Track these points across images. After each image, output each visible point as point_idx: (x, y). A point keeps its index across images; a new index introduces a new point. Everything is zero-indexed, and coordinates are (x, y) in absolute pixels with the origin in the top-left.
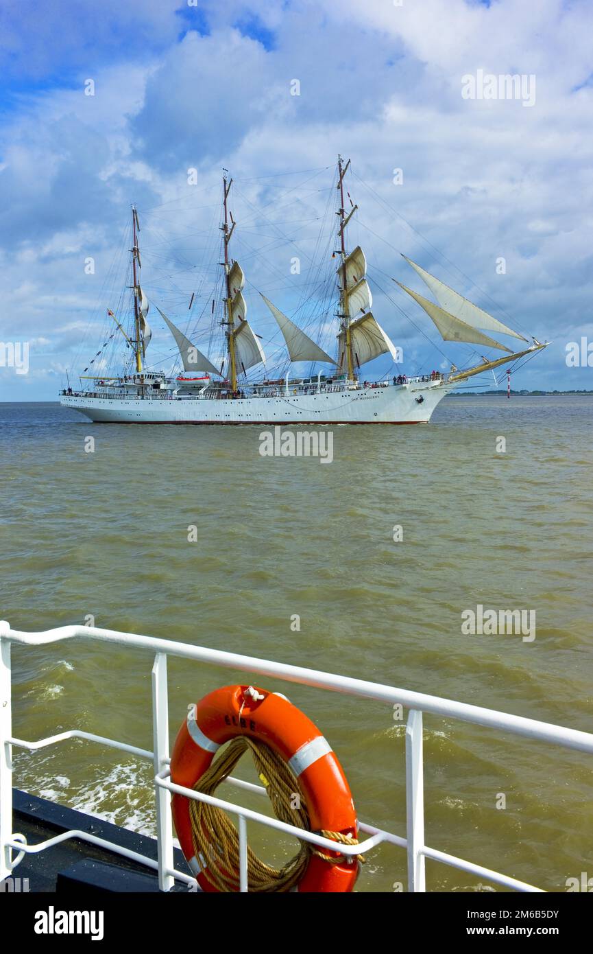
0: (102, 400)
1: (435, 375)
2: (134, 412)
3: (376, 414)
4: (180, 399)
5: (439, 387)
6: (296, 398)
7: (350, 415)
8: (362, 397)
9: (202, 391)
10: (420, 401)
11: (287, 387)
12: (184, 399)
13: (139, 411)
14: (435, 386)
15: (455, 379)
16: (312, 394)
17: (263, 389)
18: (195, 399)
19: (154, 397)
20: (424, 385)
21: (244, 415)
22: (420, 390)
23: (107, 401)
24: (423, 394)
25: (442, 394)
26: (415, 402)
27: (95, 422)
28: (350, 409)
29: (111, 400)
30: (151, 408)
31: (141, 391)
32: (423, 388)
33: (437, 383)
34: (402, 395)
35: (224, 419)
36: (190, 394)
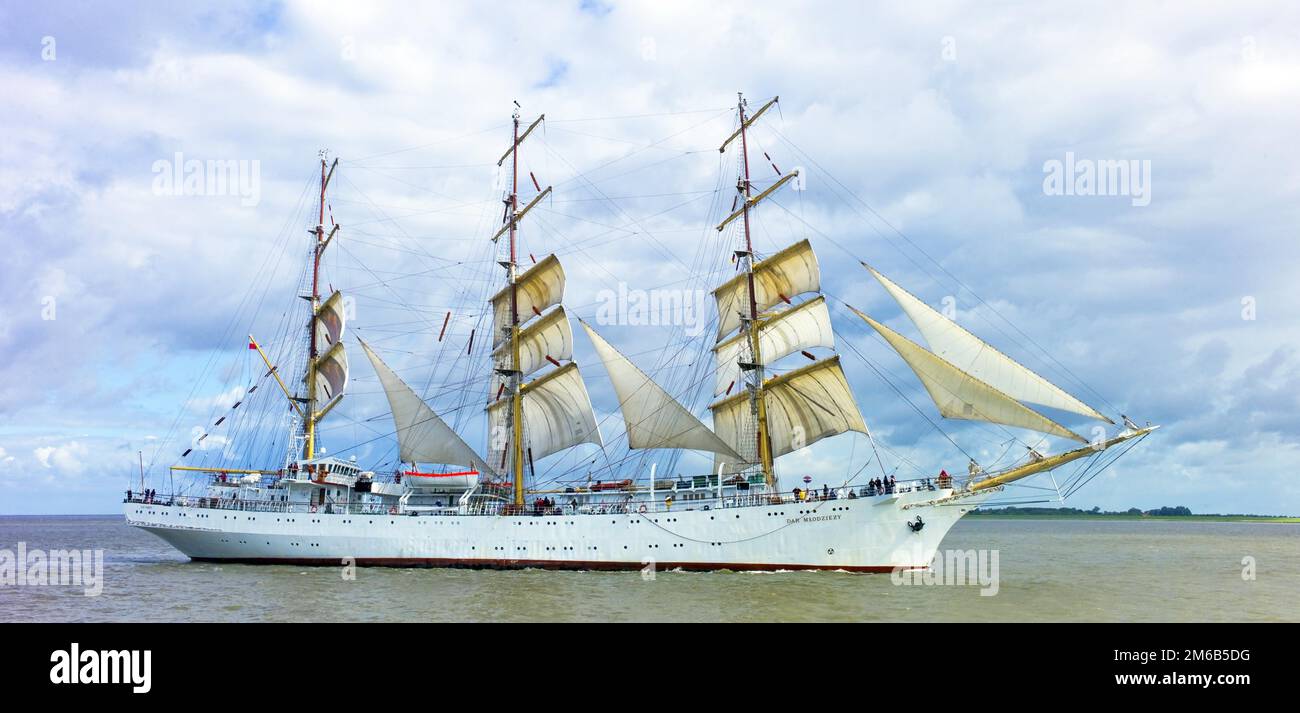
0: (231, 514)
1: (945, 480)
2: (303, 539)
3: (831, 552)
4: (415, 514)
5: (951, 502)
6: (672, 516)
7: (780, 552)
8: (808, 516)
9: (464, 499)
10: (918, 527)
11: (652, 495)
12: (425, 513)
13: (314, 537)
14: (946, 500)
15: (982, 487)
16: (707, 508)
17: (588, 497)
18: (448, 514)
19: (355, 507)
20: (926, 496)
21: (559, 548)
22: (917, 506)
23: (244, 515)
24: (922, 513)
25: (956, 515)
26: (906, 530)
27: (196, 560)
28: (782, 541)
29: (252, 514)
30: (347, 531)
31: (320, 496)
32: (924, 502)
33: (947, 493)
34: (884, 515)
35: (513, 555)
36: (439, 504)
